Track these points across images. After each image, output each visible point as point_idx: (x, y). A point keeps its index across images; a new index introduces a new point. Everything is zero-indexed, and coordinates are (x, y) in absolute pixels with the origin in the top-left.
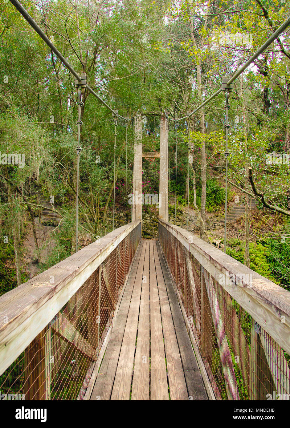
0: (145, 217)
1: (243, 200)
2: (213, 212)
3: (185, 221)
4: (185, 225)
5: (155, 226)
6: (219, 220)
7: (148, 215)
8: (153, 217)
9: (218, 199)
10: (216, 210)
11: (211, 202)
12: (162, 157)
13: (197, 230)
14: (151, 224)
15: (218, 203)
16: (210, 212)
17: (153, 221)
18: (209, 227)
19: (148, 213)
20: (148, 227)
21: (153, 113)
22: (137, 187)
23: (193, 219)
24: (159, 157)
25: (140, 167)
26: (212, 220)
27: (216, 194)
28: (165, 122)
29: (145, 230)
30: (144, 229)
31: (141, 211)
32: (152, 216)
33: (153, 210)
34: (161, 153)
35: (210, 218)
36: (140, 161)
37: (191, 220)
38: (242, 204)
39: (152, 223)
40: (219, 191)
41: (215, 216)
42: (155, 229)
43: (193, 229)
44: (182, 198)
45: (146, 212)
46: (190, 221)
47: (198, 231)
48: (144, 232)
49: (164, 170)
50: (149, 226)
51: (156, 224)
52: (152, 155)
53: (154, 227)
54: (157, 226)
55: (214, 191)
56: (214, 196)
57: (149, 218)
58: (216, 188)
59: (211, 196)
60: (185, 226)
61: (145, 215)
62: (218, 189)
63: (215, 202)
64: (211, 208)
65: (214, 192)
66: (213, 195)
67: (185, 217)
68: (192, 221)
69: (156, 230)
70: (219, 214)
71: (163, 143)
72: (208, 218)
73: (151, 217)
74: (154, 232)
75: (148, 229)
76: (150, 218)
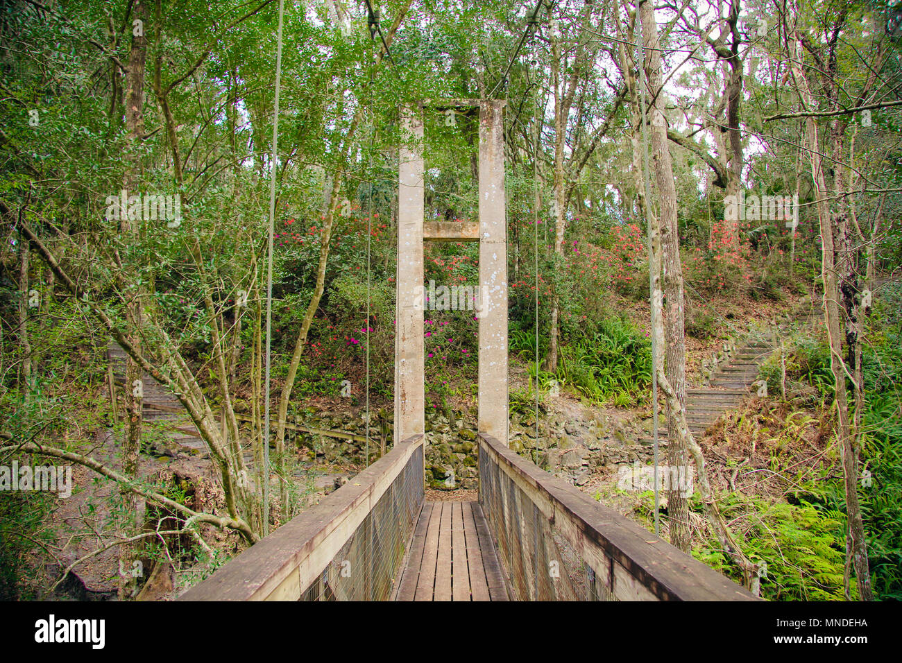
0: (436, 427)
1: (706, 370)
2: (630, 405)
3: (554, 436)
4: (553, 446)
5: (465, 451)
6: (649, 428)
7: (445, 420)
8: (460, 424)
9: (641, 369)
10: (639, 401)
11: (624, 378)
12: (487, 235)
13: (598, 464)
14: (454, 446)
15: (643, 381)
16: (623, 406)
17: (459, 435)
18: (633, 453)
19: (444, 414)
20: (444, 454)
21: (457, 103)
22: (407, 330)
23: (578, 428)
24: (476, 236)
25: (417, 269)
26: (629, 429)
27: (634, 354)
28: (494, 130)
29: (436, 465)
30: (433, 462)
31: (421, 406)
32: (457, 423)
33: (460, 403)
34: (484, 224)
35: (625, 426)
36: (417, 251)
37: (570, 431)
38: (704, 383)
39: (458, 442)
40: (641, 346)
41: (639, 417)
42: (466, 460)
43: (585, 462)
44: (542, 368)
45: (438, 412)
46: (568, 434)
47: (601, 467)
48: (433, 469)
49: (493, 276)
50: (449, 452)
51: (469, 447)
52: (455, 230)
53: (464, 456)
54: (470, 451)
55: (630, 348)
56: (629, 359)
57: (447, 428)
58: (634, 338)
59: (620, 363)
60: (555, 449)
61: (436, 417)
62: (641, 342)
63: (634, 378)
64: (625, 397)
65: (629, 350)
66: (627, 359)
67: (553, 424)
68: (575, 433)
69: (470, 462)
70: (648, 413)
71: (487, 194)
72: (620, 425)
73: (453, 426)
74: (462, 469)
75: (445, 460)
76: (451, 427)
